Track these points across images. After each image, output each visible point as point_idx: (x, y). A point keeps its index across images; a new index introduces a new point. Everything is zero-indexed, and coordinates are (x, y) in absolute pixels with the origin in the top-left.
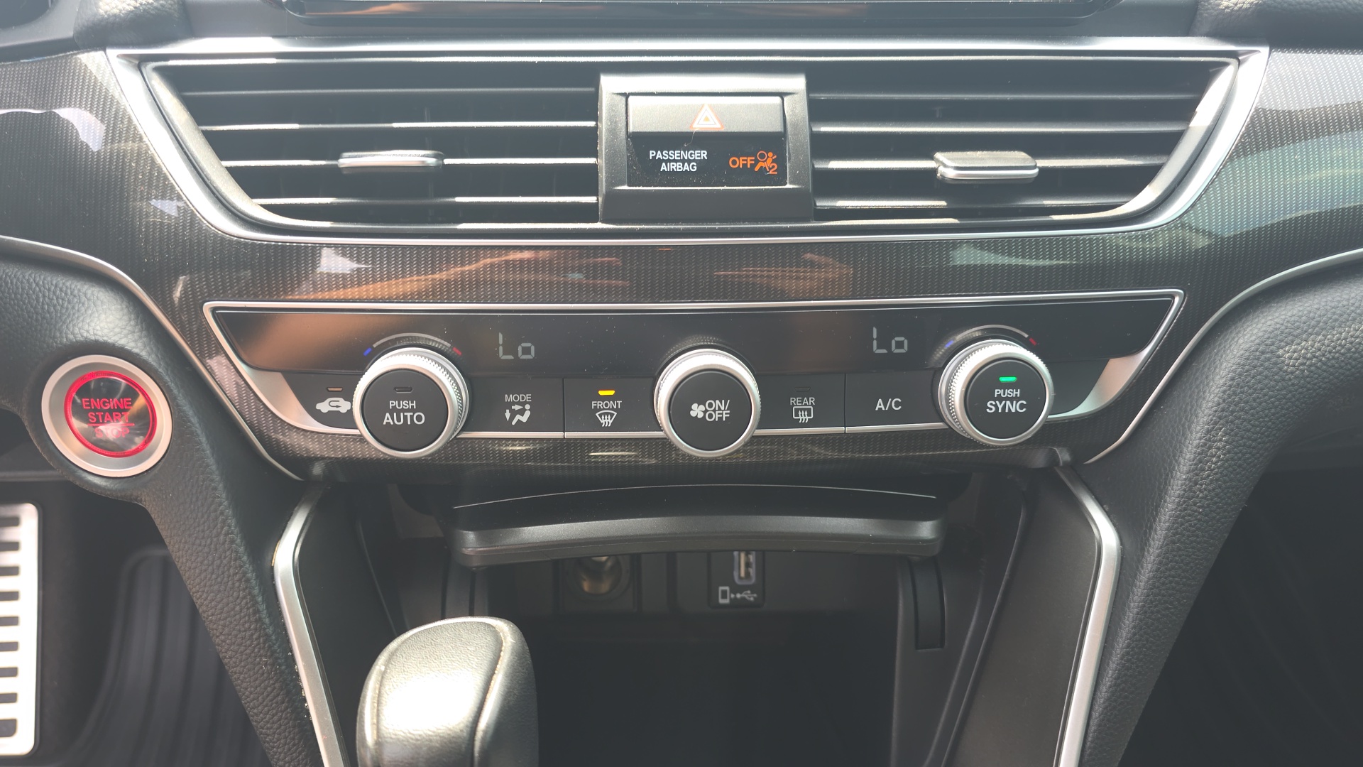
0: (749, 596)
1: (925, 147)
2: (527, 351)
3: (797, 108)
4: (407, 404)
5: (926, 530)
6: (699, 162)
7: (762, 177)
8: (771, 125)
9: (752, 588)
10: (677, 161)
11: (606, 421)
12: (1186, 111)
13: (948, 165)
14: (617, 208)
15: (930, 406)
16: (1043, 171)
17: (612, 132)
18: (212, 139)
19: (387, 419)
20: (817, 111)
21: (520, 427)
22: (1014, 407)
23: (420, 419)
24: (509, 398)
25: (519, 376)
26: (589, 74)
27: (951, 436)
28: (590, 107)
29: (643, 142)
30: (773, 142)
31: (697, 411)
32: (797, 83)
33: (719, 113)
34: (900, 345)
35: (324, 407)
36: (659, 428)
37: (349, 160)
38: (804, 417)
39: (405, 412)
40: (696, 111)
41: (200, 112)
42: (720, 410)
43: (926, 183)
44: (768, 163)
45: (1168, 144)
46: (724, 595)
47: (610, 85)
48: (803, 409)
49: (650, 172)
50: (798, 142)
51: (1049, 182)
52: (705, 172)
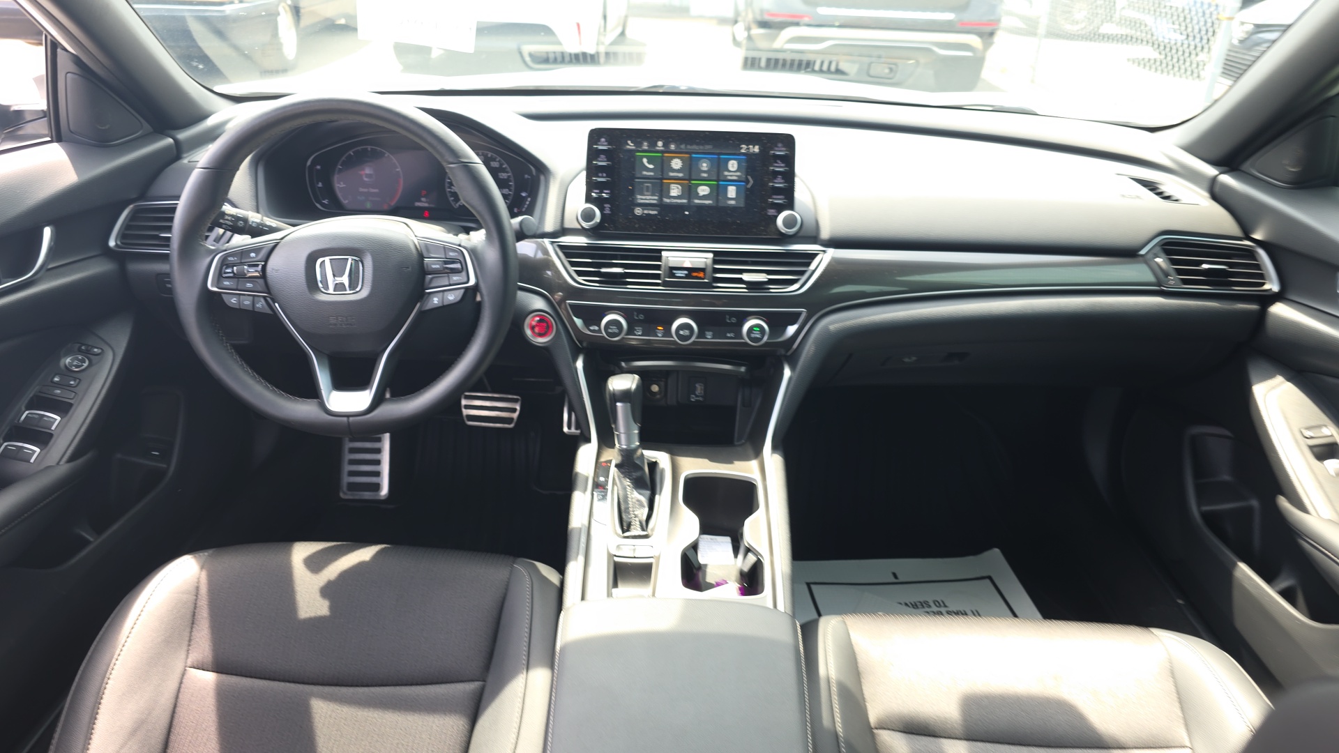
0: (701, 399)
1: (741, 272)
2: (642, 317)
3: (710, 262)
4: (615, 327)
5: (743, 369)
6: (686, 274)
7: (700, 278)
8: (702, 266)
9: (701, 396)
10: (679, 273)
11: (660, 335)
12: (808, 264)
13: (746, 277)
14: (665, 284)
15: (739, 335)
16: (769, 279)
17: (665, 266)
18: (570, 262)
19: (610, 331)
20: (715, 262)
21: (639, 335)
22: (758, 336)
23: (617, 331)
24: (636, 328)
25: (639, 323)
26: (660, 251)
27: (746, 344)
28: (659, 259)
29: (672, 269)
30: (703, 270)
31: (681, 332)
32: (711, 255)
33: (691, 262)
34: (734, 320)
35: (591, 328)
36: (673, 337)
37: (604, 270)
38: (709, 337)
39: (614, 329)
40: (684, 261)
41: (567, 255)
42: (686, 333)
43: (740, 281)
44: (701, 275)
45: (802, 273)
46: (693, 398)
47: (664, 254)
48: (709, 335)
49: (673, 276)
50: (709, 270)
51: (771, 282)
52: (687, 276)
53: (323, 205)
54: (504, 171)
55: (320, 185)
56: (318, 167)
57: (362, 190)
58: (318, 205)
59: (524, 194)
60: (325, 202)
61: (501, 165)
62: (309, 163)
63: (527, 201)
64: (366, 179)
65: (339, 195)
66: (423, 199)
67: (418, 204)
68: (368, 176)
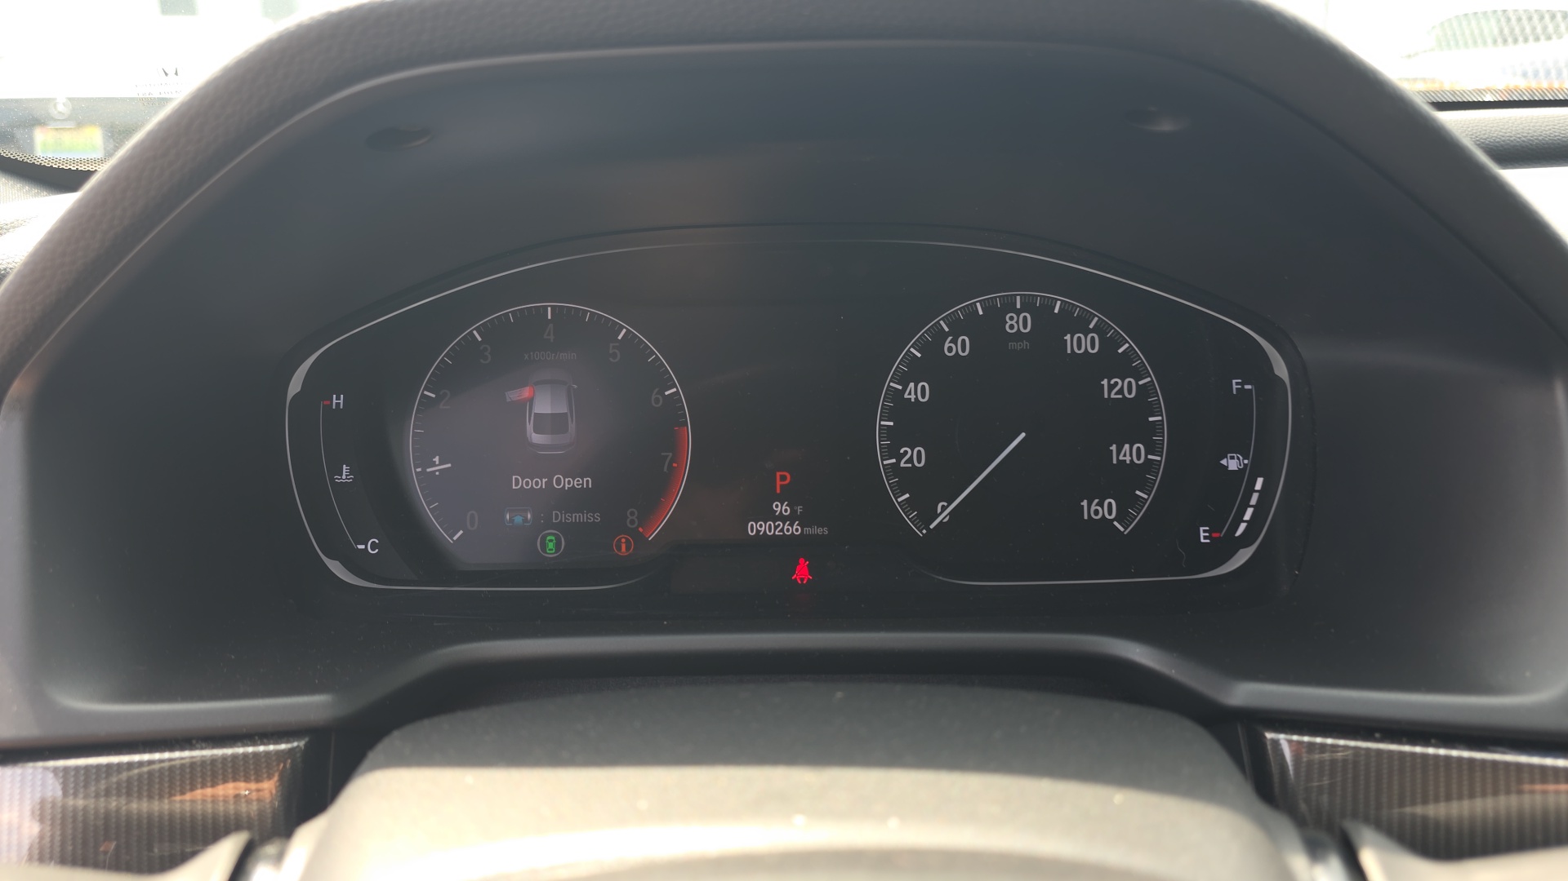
53: (355, 563)
54: (1124, 366)
55: (345, 475)
56: (338, 401)
57: (519, 483)
58: (335, 567)
59: (1233, 464)
60: (369, 547)
61: (1109, 344)
62: (295, 386)
63: (1250, 489)
64: (537, 438)
65: (428, 509)
66: (781, 508)
67: (755, 528)
68: (541, 423)
